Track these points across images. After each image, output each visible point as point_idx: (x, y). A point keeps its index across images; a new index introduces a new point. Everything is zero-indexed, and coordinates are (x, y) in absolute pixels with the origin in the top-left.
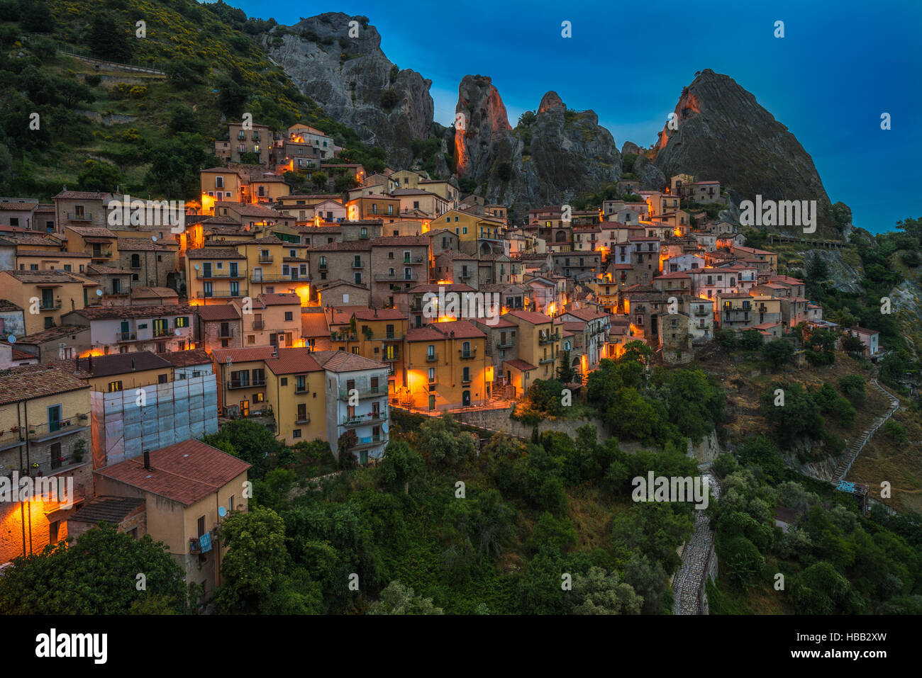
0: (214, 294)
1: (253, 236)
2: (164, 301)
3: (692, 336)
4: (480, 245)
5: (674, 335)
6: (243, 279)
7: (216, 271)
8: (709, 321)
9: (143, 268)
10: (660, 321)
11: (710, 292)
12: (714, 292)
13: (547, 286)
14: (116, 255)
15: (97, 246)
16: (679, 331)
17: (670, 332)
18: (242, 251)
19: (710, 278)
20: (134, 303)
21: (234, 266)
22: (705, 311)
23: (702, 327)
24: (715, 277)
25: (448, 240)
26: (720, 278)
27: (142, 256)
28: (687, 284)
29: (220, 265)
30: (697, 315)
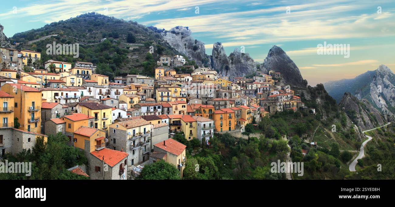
0: (163, 100)
1: (171, 85)
2: (153, 102)
3: (278, 111)
4: (228, 88)
5: (274, 111)
6: (170, 96)
7: (164, 94)
8: (282, 107)
9: (147, 93)
10: (271, 108)
11: (281, 100)
12: (282, 100)
13: (245, 99)
14: (141, 90)
15: (138, 88)
16: (275, 110)
17: (273, 110)
18: (170, 89)
19: (281, 97)
20: (146, 102)
21: (168, 93)
22: (281, 105)
23: (280, 109)
24: (282, 96)
25: (219, 86)
26: (283, 97)
27: (147, 90)
28: (276, 98)
29: (165, 93)
30: (279, 106)
